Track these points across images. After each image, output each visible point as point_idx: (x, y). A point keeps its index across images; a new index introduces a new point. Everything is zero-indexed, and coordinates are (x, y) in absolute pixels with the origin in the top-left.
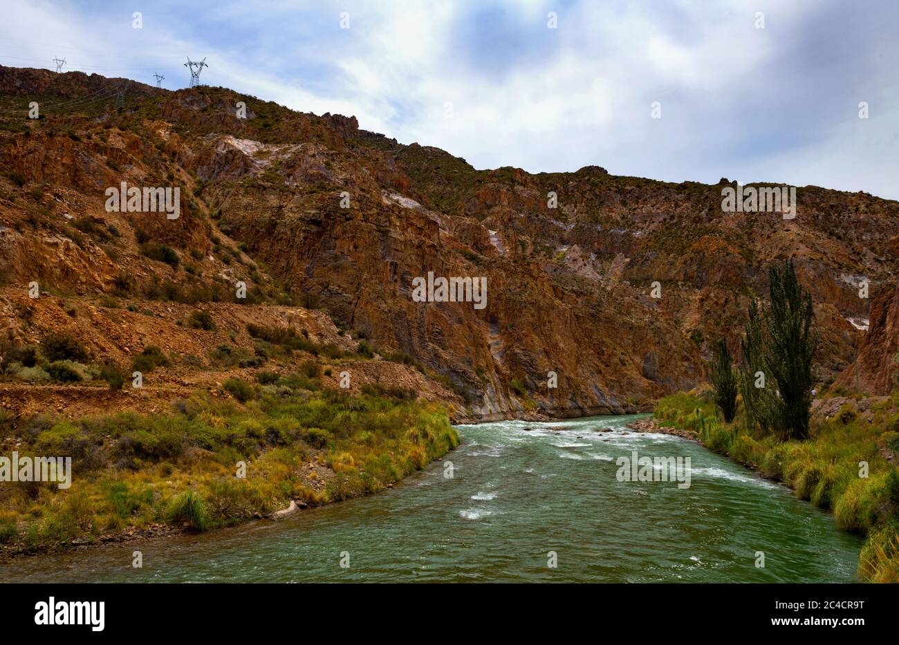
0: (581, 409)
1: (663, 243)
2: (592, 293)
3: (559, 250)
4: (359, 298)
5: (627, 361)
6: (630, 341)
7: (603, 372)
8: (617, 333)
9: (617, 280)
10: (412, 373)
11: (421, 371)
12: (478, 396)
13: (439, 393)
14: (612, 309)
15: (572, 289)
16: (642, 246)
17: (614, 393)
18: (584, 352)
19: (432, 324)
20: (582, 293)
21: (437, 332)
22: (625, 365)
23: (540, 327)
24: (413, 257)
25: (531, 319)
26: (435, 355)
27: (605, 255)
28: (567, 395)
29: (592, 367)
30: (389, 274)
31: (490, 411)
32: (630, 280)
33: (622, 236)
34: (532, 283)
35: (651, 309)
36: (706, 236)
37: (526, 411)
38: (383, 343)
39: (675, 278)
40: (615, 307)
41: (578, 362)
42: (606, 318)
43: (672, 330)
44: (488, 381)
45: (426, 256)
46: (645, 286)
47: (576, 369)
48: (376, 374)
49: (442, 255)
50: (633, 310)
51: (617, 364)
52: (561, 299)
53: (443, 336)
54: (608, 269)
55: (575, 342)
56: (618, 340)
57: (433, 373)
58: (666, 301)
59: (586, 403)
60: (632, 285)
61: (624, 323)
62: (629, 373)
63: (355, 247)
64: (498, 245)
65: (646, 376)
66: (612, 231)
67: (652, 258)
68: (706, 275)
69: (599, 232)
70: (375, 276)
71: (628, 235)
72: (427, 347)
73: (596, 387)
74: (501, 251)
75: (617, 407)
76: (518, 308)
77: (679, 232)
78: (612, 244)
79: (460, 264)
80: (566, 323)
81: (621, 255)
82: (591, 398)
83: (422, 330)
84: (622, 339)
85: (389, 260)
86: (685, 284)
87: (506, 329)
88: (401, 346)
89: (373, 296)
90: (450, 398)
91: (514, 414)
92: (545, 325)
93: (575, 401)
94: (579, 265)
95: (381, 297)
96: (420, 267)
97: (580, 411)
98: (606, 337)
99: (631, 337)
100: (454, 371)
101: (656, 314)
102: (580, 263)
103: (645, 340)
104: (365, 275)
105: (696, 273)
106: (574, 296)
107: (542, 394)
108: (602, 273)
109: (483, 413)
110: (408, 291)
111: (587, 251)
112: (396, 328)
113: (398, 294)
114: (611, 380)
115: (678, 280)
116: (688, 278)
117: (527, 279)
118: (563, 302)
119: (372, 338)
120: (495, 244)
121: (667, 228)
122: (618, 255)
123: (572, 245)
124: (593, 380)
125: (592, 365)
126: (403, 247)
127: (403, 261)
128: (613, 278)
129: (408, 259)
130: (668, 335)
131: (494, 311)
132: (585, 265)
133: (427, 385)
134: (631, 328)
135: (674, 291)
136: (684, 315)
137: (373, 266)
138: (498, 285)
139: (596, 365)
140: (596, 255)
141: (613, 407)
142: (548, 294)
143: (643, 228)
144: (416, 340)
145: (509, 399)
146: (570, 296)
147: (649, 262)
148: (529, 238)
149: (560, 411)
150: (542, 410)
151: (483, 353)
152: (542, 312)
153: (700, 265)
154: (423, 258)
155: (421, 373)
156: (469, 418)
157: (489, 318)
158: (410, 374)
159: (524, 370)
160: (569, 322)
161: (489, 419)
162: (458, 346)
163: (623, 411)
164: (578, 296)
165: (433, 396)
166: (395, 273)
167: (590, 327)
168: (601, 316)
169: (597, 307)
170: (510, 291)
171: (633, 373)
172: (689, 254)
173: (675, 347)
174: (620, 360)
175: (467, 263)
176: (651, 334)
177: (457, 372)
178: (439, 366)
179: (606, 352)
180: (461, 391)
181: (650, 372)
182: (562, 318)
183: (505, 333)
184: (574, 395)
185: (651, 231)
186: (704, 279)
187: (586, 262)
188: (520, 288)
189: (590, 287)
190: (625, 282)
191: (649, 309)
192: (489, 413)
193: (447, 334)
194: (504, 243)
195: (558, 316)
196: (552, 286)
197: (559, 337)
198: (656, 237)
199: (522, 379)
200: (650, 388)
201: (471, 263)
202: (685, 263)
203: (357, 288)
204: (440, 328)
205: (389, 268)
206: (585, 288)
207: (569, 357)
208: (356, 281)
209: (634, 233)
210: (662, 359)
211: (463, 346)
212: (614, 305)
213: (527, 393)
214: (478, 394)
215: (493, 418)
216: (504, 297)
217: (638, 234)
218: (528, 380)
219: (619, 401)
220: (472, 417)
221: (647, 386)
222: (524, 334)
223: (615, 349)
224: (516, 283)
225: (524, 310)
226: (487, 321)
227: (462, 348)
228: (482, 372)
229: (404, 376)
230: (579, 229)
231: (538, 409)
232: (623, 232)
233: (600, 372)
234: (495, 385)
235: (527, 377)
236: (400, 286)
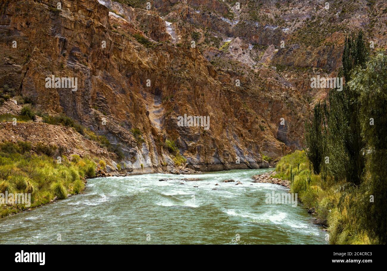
0: (223, 164)
1: (304, 38)
2: (242, 74)
3: (225, 41)
4: (28, 69)
5: (266, 127)
6: (269, 112)
7: (244, 135)
8: (260, 105)
9: (267, 66)
10: (70, 134)
11: (81, 132)
12: (130, 153)
13: (93, 151)
14: (257, 87)
15: (227, 71)
16: (288, 39)
17: (252, 152)
18: (230, 119)
19: (97, 93)
20: (235, 73)
21: (101, 100)
22: (263, 130)
23: (195, 99)
24: (82, 36)
25: (187, 92)
26: (96, 119)
27: (260, 46)
28: (212, 153)
29: (235, 131)
30: (58, 48)
31: (142, 166)
32: (277, 65)
33: (274, 31)
34: (190, 64)
35: (287, 87)
36: (337, 33)
37: (177, 165)
38: (48, 107)
39: (310, 64)
40: (260, 86)
41: (224, 127)
42: (253, 94)
43: (302, 104)
44: (143, 141)
45: (95, 36)
46: (288, 71)
47: (222, 133)
48: (26, 134)
49: (111, 36)
50: (273, 88)
51: (257, 129)
52: (214, 77)
53: (106, 103)
54: (261, 57)
55: (223, 111)
56: (260, 111)
57: (92, 134)
58: (302, 83)
59: (227, 160)
60: (278, 70)
61: (265, 98)
62: (266, 137)
63: (28, 24)
64: (172, 34)
65: (279, 139)
66: (267, 27)
67: (295, 49)
68: (334, 63)
69: (256, 28)
70: (45, 50)
71: (278, 31)
72: (90, 112)
73: (237, 147)
74: (174, 39)
75: (253, 163)
76: (177, 83)
77: (317, 29)
78: (266, 37)
79: (132, 46)
80: (217, 96)
81: (272, 47)
82: (232, 155)
83: (86, 97)
84: (263, 110)
85: (58, 36)
86: (318, 70)
87: (167, 100)
88: (65, 111)
89: (41, 67)
90: (103, 154)
91: (164, 168)
92: (198, 97)
93: (218, 158)
94: (239, 53)
95: (49, 68)
96: (89, 45)
97: (222, 165)
98: (251, 108)
99: (270, 109)
100: (111, 132)
101: (290, 91)
102: (240, 51)
103: (280, 111)
104: (35, 49)
105: (326, 61)
106: (228, 76)
107: (192, 152)
108: (256, 60)
109: (134, 167)
110: (76, 64)
111: (247, 42)
112: (62, 95)
113: (65, 66)
114: (250, 142)
115: (312, 67)
116: (320, 65)
117: (187, 60)
118: (215, 80)
119: (38, 103)
120: (170, 33)
121: (309, 26)
122: (270, 46)
123: (235, 38)
124: (235, 141)
125: (236, 130)
126: (73, 27)
127: (72, 38)
128: (264, 64)
129: (78, 37)
130: (299, 108)
131: (158, 85)
132: (244, 53)
133: (83, 144)
134: (270, 102)
135: (308, 75)
136: (315, 94)
137: (44, 41)
138: (163, 64)
139: (238, 129)
140: (253, 46)
141: (250, 162)
142: (204, 73)
143: (290, 26)
144: (80, 106)
145: (162, 156)
146: (224, 76)
147: (292, 52)
148: (202, 31)
149: (205, 166)
150: (190, 165)
151: (142, 118)
152: (197, 87)
153: (330, 55)
154: (92, 37)
155: (79, 134)
156: (119, 172)
157: (154, 91)
158: (68, 134)
159: (178, 133)
160: (219, 96)
161: (139, 172)
162: (120, 112)
163: (258, 166)
164: (231, 76)
165: (87, 153)
166: (64, 48)
167: (238, 101)
168: (249, 92)
169: (246, 85)
170: (172, 69)
171: (269, 137)
172: (323, 46)
173: (302, 117)
174: (260, 126)
175: (139, 45)
176: (285, 107)
177: (114, 134)
178: (98, 128)
179: (249, 120)
180: (115, 149)
181: (283, 136)
182: (213, 92)
183: (166, 103)
184: (217, 153)
185: (296, 28)
186: (332, 65)
187: (245, 51)
188: (180, 67)
189: (242, 69)
190: (273, 67)
191: (285, 87)
192: (140, 167)
193: (110, 102)
194: (178, 32)
195: (210, 90)
196: (208, 67)
197: (210, 107)
198: (299, 33)
199: (175, 140)
200: (281, 148)
201: (142, 46)
202: (319, 53)
203: (27, 60)
204: (104, 97)
205: (58, 43)
206: (238, 70)
207: (217, 123)
208: (27, 54)
209: (283, 30)
210: (292, 126)
211: (125, 112)
212: (259, 84)
213: (179, 151)
214: (131, 151)
215: (144, 171)
216: (167, 74)
217: (286, 30)
218: (180, 141)
219: (255, 158)
220: (122, 170)
221: (279, 147)
222: (179, 104)
223: (257, 118)
224: (178, 63)
225: (182, 85)
226: (152, 93)
227: (124, 114)
228: (139, 133)
229: (59, 136)
230: (242, 25)
231: (187, 164)
232: (275, 28)
233: (242, 135)
234: (149, 144)
235: (179, 138)
236: (69, 60)
